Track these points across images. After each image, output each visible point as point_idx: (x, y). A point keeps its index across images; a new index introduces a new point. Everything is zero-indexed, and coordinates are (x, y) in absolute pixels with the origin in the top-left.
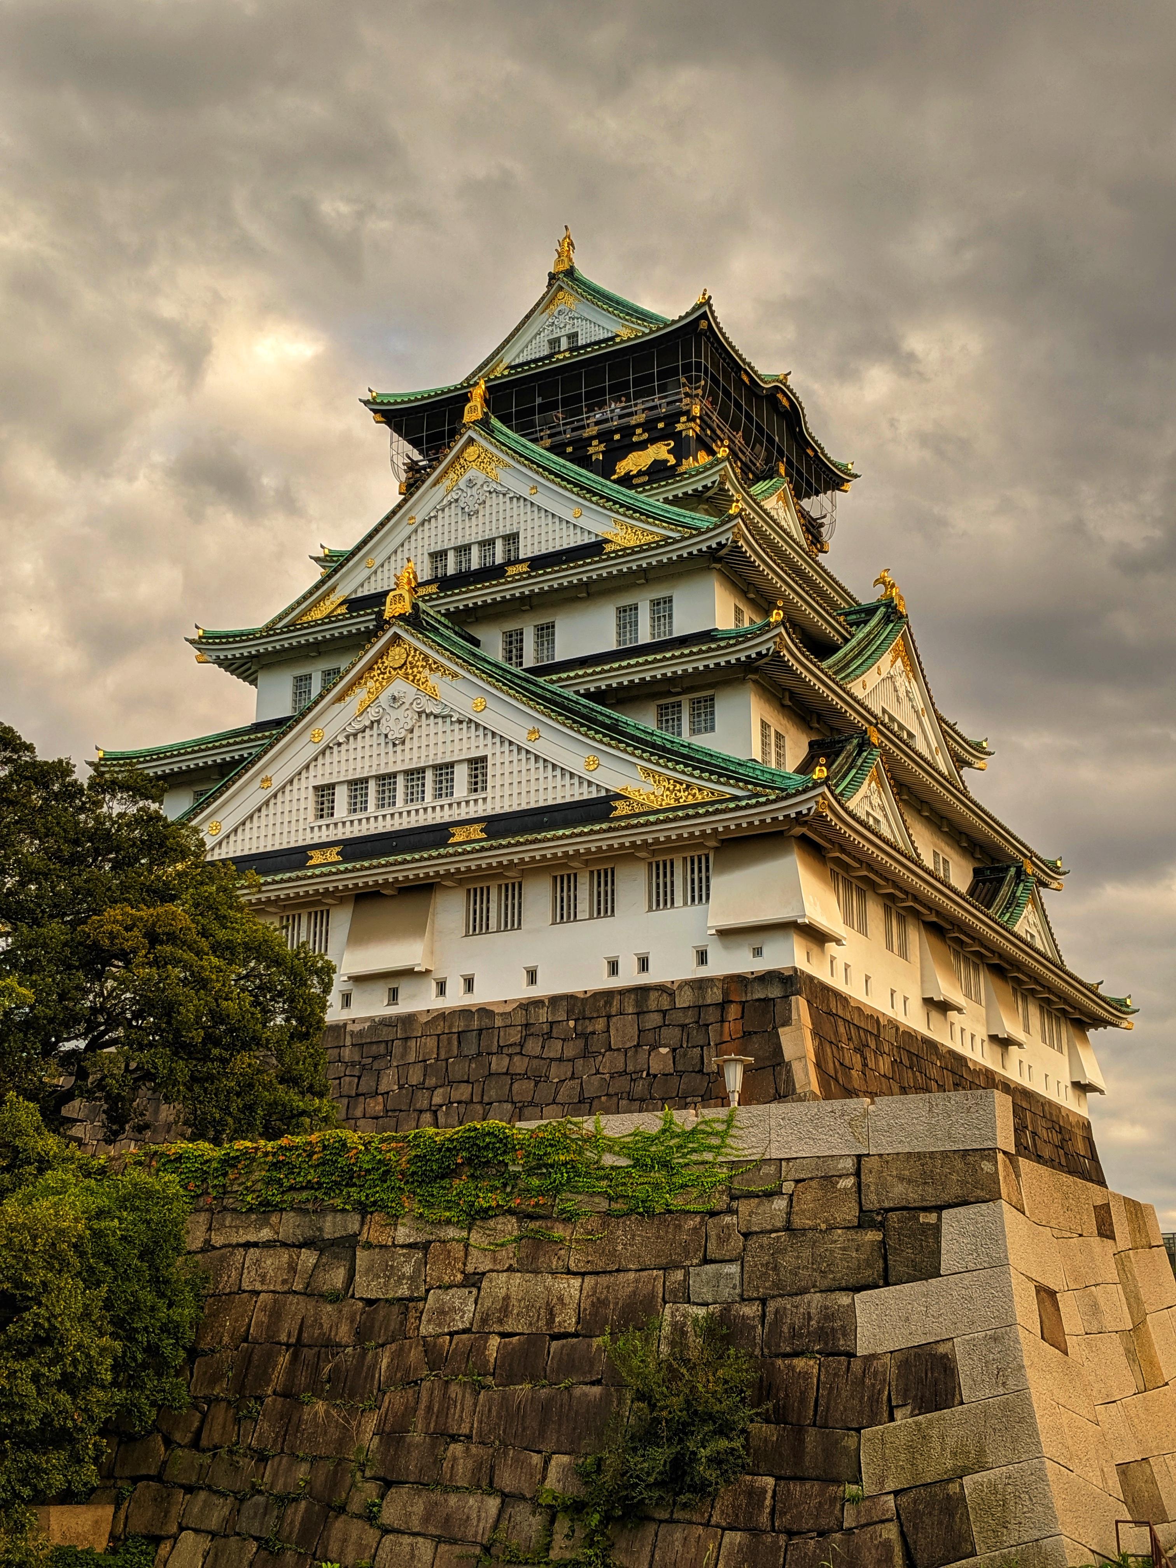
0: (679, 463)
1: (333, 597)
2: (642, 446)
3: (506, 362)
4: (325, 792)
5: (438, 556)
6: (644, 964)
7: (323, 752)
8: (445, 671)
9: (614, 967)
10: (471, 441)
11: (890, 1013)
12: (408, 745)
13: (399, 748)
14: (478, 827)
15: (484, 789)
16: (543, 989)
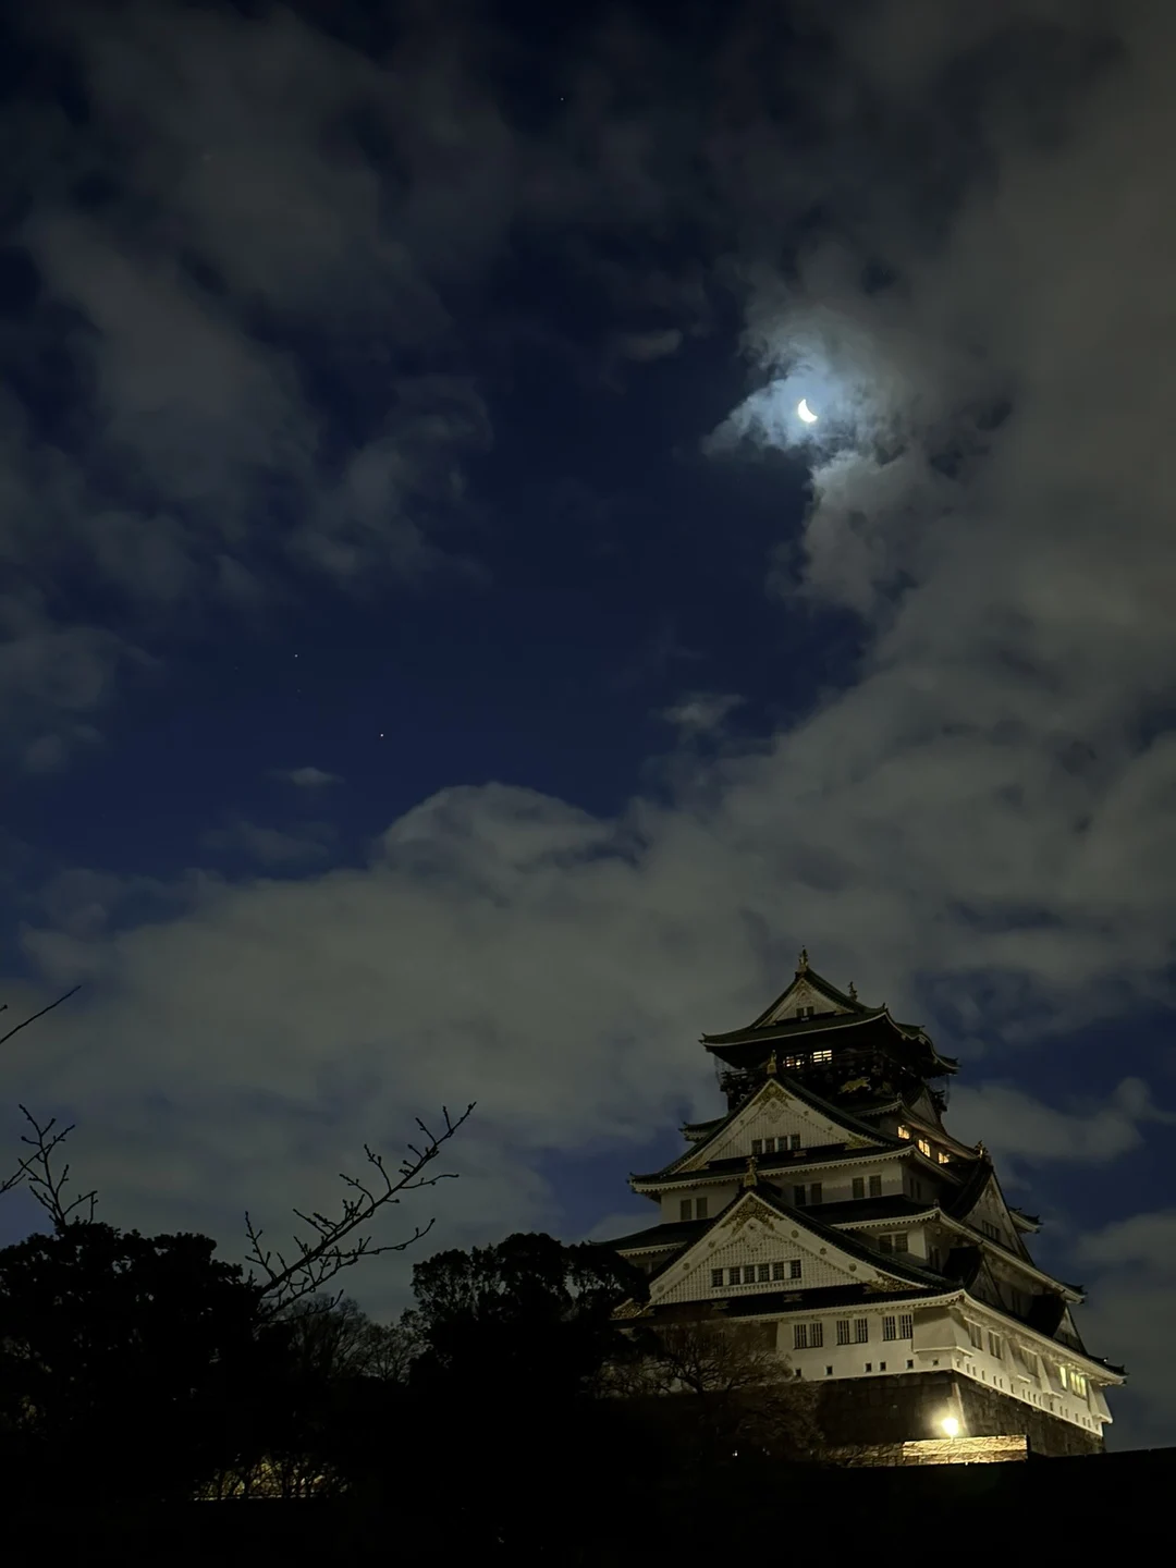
0: (874, 1089)
1: (702, 1160)
2: (853, 1078)
3: (774, 1018)
4: (717, 1274)
5: (757, 1143)
6: (883, 1366)
7: (715, 1253)
8: (777, 1217)
9: (869, 1367)
10: (772, 1085)
11: (994, 1387)
12: (759, 1251)
13: (755, 1253)
14: (798, 1295)
15: (800, 1276)
16: (836, 1376)
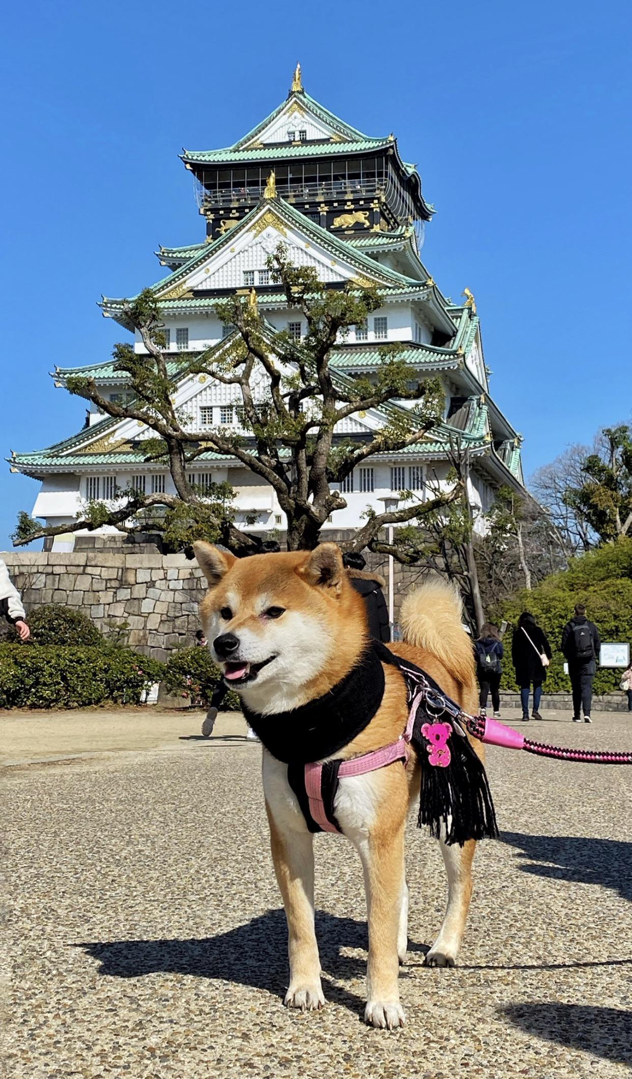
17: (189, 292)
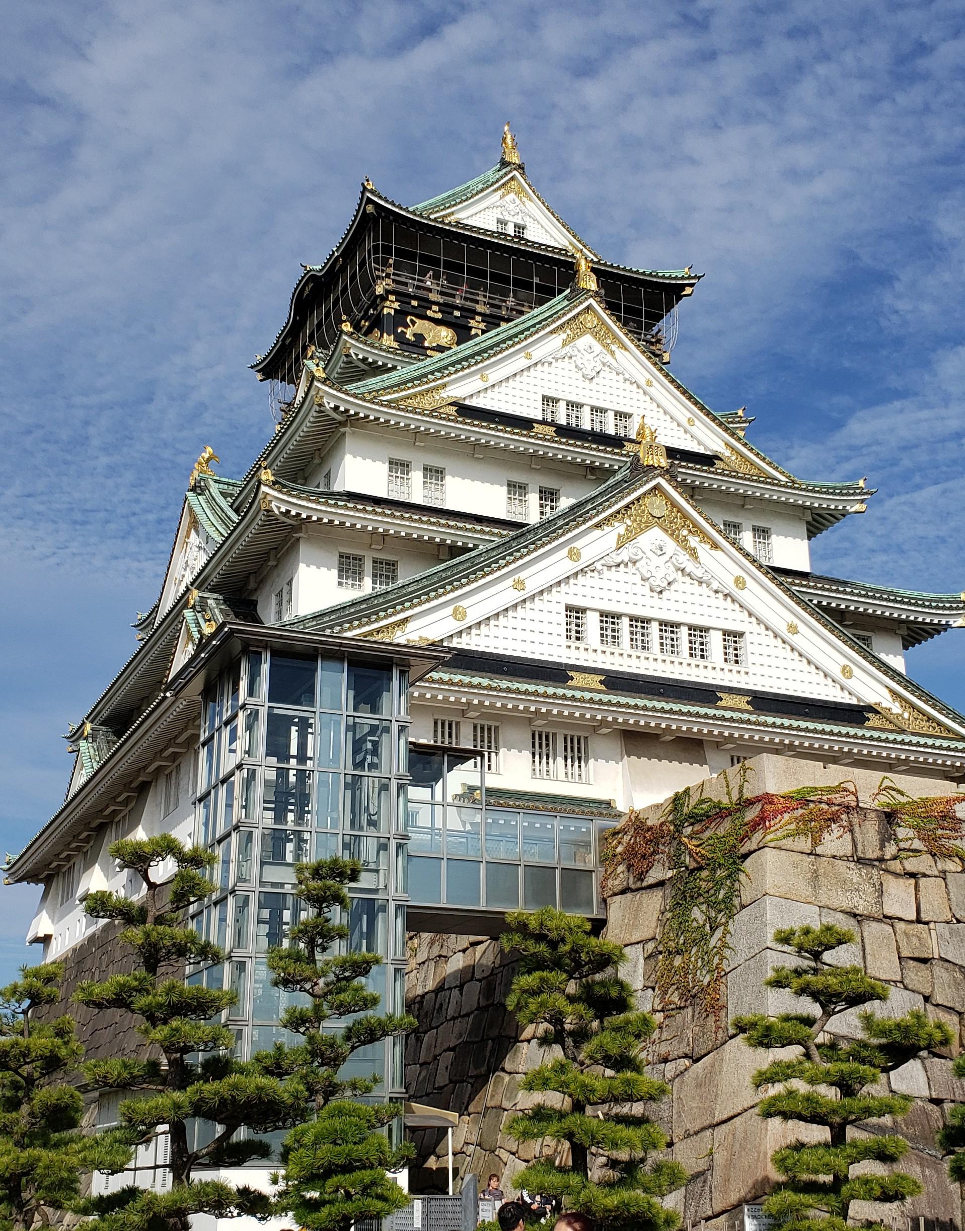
17: (450, 404)
